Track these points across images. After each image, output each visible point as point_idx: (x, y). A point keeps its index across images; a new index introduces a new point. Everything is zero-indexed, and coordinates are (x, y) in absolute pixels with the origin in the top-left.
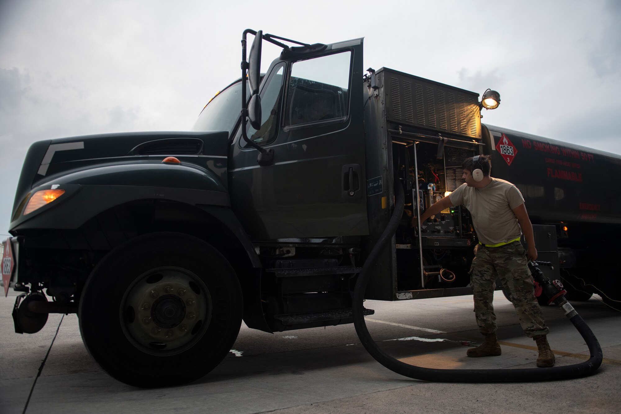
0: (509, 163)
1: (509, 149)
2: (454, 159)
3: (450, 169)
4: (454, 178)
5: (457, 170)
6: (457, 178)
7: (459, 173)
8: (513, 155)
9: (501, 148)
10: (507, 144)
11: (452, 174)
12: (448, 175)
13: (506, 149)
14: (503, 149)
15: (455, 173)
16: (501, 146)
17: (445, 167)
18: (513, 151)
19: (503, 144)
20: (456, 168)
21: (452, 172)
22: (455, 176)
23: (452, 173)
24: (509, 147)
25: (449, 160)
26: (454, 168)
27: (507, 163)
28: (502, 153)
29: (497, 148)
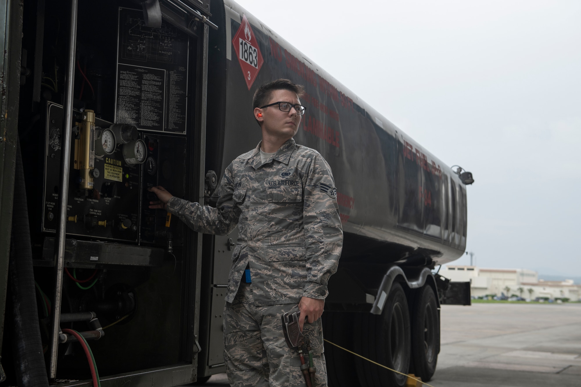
0: (250, 81)
1: (252, 52)
2: (142, 47)
3: (131, 69)
4: (137, 93)
5: (146, 77)
6: (143, 95)
7: (150, 85)
8: (257, 68)
9: (241, 46)
10: (250, 40)
11: (134, 84)
12: (123, 83)
13: (248, 52)
14: (244, 50)
15: (139, 82)
16: (241, 40)
17: (118, 63)
18: (257, 58)
19: (244, 38)
20: (143, 71)
21: (133, 78)
22: (140, 90)
23: (133, 81)
24: (253, 48)
25: (130, 48)
26: (140, 70)
27: (247, 81)
28: (241, 57)
29: (234, 44)
